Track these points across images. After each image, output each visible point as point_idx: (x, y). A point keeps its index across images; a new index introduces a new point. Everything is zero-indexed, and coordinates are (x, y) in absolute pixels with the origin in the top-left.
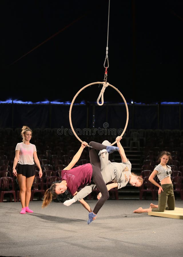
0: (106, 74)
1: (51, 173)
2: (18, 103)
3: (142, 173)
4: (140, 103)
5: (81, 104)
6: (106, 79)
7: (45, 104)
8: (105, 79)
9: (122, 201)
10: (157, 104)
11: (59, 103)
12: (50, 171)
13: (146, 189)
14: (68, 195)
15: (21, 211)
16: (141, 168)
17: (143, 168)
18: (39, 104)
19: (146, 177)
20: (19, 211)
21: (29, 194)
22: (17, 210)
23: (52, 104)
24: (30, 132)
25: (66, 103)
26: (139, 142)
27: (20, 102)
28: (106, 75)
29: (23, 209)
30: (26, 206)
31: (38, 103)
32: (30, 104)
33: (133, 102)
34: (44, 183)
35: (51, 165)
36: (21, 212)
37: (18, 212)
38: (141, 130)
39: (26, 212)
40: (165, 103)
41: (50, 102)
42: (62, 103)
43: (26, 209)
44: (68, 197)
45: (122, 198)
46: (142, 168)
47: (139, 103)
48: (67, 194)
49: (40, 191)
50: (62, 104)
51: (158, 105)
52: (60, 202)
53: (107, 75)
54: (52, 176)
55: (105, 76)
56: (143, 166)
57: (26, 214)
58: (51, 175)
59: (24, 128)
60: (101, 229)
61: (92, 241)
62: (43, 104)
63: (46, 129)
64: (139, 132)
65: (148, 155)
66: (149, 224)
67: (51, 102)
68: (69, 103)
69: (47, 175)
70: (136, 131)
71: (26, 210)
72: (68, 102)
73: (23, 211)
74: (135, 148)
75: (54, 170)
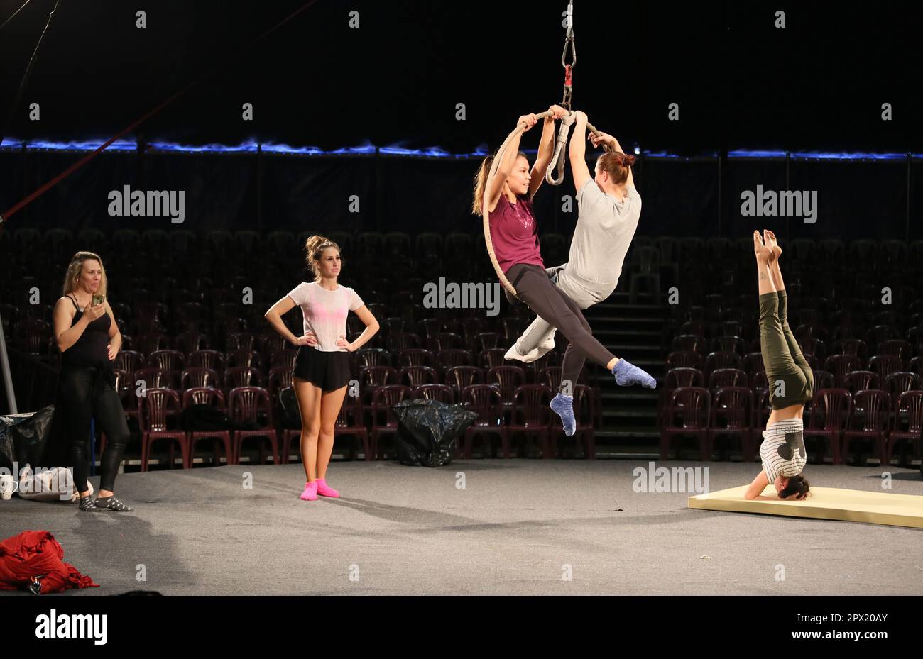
0: (568, 85)
1: (387, 374)
2: (277, 152)
3: (667, 375)
4: (663, 155)
5: (476, 154)
6: (570, 100)
7: (363, 154)
8: (567, 100)
9: (606, 462)
10: (716, 155)
11: (407, 152)
12: (384, 367)
13: (681, 426)
14: (442, 442)
15: (303, 491)
16: (665, 359)
17: (672, 361)
18: (341, 154)
19: (679, 389)
20: (297, 492)
21: (329, 441)
22: (289, 488)
23: (383, 153)
24: (333, 251)
25: (428, 151)
26: (657, 277)
27: (282, 149)
28: (568, 90)
29: (308, 486)
30: (317, 477)
31: (341, 151)
32: (313, 154)
33: (640, 151)
34: (366, 407)
35: (384, 348)
36: (304, 495)
37: (293, 493)
38: (664, 238)
39: (319, 493)
40: (741, 153)
41: (377, 150)
42: (416, 152)
43: (318, 484)
44: (442, 451)
45: (606, 454)
46: (669, 362)
47: (660, 153)
48: (439, 440)
49: (353, 430)
50: (415, 155)
51: (720, 158)
52: (419, 464)
53: (571, 90)
54: (387, 384)
55: (565, 92)
56: (671, 355)
57: (319, 501)
58: (385, 380)
59: (311, 241)
60: (548, 545)
61: (522, 581)
62: (357, 153)
63: (366, 234)
64: (658, 245)
65: (688, 319)
66: (691, 532)
67: (381, 150)
68: (436, 151)
69: (374, 382)
70: (648, 244)
71: (319, 487)
72: (434, 148)
73: (310, 492)
74: (644, 294)
75: (395, 365)
